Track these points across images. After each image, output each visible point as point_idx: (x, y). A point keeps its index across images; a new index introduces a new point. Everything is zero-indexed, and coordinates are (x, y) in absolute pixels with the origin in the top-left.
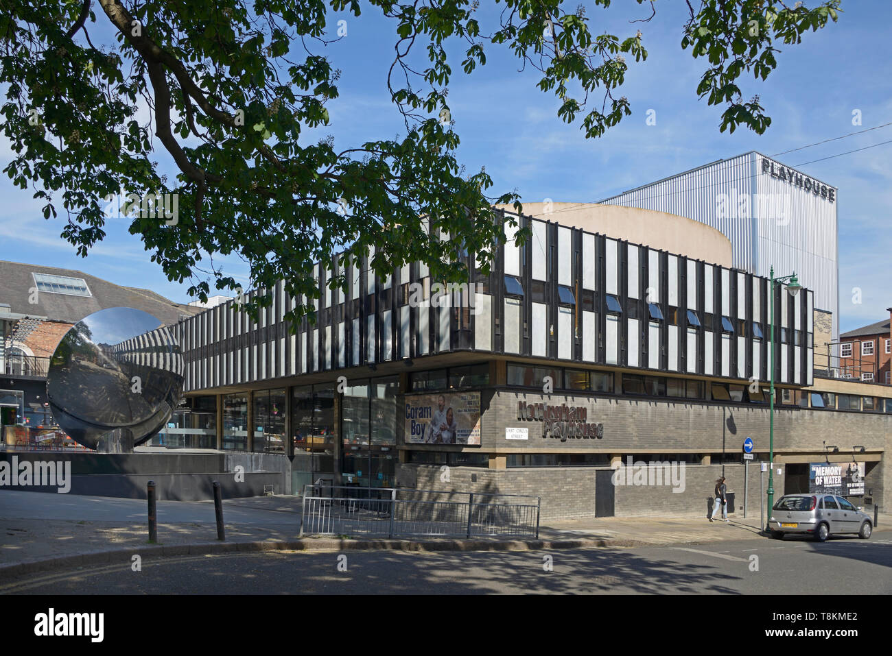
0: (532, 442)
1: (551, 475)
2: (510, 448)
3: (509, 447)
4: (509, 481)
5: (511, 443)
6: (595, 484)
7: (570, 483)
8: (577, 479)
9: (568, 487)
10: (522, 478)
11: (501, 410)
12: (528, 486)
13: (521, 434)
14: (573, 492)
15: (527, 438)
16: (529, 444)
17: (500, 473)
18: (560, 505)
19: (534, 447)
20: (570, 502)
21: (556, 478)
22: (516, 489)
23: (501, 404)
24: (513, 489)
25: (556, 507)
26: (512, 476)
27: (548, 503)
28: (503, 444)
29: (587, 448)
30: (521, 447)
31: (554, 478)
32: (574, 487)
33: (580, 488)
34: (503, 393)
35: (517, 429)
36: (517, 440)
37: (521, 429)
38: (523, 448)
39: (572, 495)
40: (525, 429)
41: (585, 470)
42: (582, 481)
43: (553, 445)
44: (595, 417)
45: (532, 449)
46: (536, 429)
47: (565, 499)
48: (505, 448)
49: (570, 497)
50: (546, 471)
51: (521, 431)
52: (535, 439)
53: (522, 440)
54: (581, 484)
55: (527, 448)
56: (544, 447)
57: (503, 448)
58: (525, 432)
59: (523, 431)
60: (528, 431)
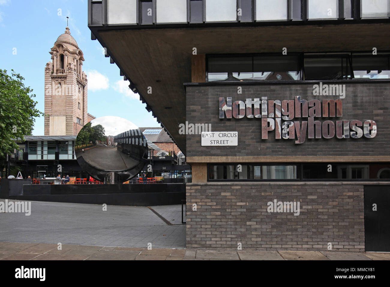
0: (245, 149)
1: (279, 191)
2: (208, 157)
3: (206, 155)
4: (207, 197)
5: (210, 150)
6: (363, 204)
7: (313, 200)
8: (327, 197)
9: (310, 207)
10: (228, 194)
11: (194, 111)
12: (238, 204)
13: (225, 138)
14: (318, 213)
15: (236, 144)
16: (240, 152)
17: (193, 187)
18: (296, 230)
19: (248, 154)
20: (315, 227)
21: (288, 194)
22: (218, 207)
23: (194, 105)
24: (214, 207)
25: (290, 233)
26: (213, 191)
27: (273, 227)
28: (198, 151)
29: (347, 155)
30: (226, 155)
31: (283, 194)
32: (321, 207)
33: (333, 208)
34: (197, 92)
35: (219, 132)
36: (218, 146)
37: (227, 133)
38: (229, 156)
39: (318, 218)
40: (232, 133)
41: (342, 185)
42: (337, 200)
43: (281, 151)
44: (360, 112)
45: (245, 157)
46: (252, 132)
47: (305, 223)
48: (201, 157)
49: (314, 220)
50: (270, 185)
51: (226, 135)
52: (249, 145)
53: (228, 146)
54: (335, 203)
55: (236, 155)
56: (265, 155)
57: (197, 157)
58: (232, 136)
59: (229, 135)
60: (237, 135)
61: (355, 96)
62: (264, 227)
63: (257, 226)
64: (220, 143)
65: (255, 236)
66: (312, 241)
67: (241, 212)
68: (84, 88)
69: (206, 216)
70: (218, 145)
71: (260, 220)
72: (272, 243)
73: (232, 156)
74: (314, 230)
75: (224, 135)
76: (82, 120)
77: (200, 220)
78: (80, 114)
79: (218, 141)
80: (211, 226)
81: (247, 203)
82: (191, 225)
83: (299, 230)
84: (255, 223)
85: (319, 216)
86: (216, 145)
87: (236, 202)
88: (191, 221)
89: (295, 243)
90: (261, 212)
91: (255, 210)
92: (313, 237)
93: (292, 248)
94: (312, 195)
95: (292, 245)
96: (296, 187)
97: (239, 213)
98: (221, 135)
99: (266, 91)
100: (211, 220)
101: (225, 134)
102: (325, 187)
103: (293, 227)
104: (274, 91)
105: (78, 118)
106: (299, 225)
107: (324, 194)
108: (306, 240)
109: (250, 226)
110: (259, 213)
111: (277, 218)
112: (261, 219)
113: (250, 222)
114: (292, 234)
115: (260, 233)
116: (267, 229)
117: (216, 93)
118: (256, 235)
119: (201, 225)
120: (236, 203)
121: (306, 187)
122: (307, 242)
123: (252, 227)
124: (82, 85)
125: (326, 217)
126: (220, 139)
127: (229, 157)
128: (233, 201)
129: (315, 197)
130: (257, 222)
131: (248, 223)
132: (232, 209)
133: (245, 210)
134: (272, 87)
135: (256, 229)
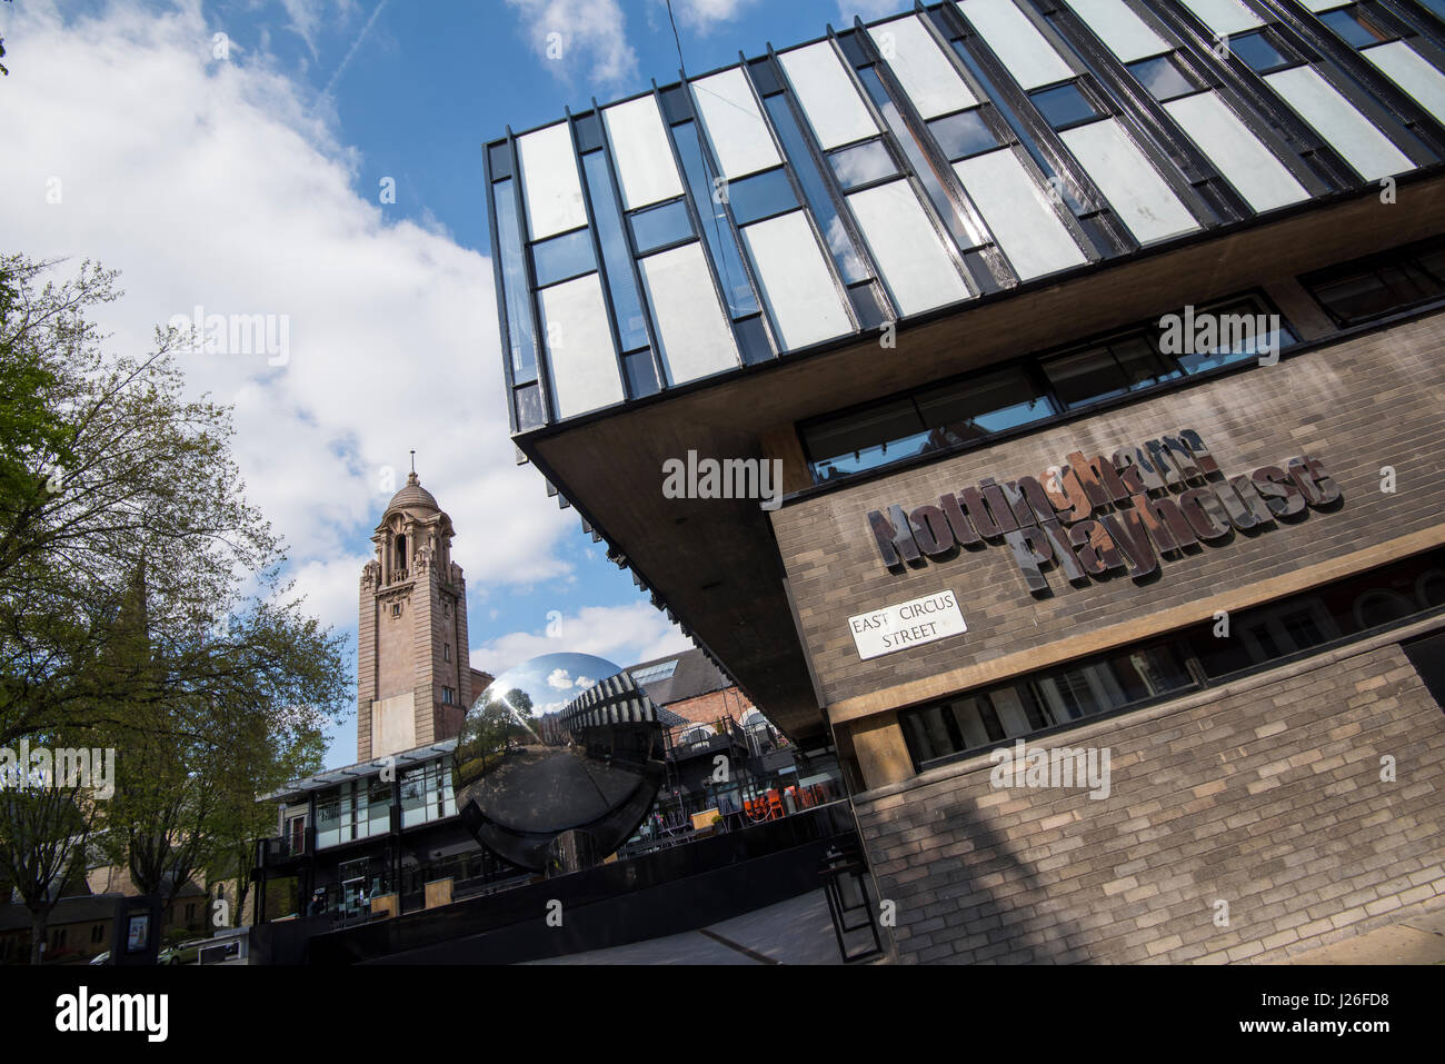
0: (992, 635)
1: (1158, 739)
3: (885, 686)
5: (888, 669)
6: (1433, 703)
7: (1279, 741)
8: (1316, 716)
9: (1281, 767)
11: (809, 566)
12: (1048, 824)
13: (922, 619)
14: (1321, 780)
15: (962, 627)
16: (982, 648)
18: (1278, 865)
19: (1008, 649)
20: (1337, 834)
21: (1193, 742)
22: (988, 856)
23: (803, 550)
25: (1265, 884)
27: (1199, 878)
28: (857, 680)
29: (1295, 567)
30: (946, 668)
31: (1178, 748)
32: (1315, 755)
33: (1355, 748)
34: (801, 514)
35: (899, 607)
36: (912, 647)
37: (920, 601)
38: (956, 668)
39: (1327, 798)
40: (936, 597)
41: (1338, 660)
42: (1349, 715)
43: (1102, 612)
44: (1258, 444)
45: (1004, 658)
46: (994, 580)
47: (1296, 829)
48: (871, 695)
49: (1319, 811)
50: (1120, 728)
51: (923, 609)
52: (1000, 620)
53: (941, 639)
54: (1351, 729)
55: (973, 662)
56: (1060, 635)
57: (860, 698)
58: (941, 606)
59: (931, 606)
60: (952, 599)
61: (1222, 411)
62: (1169, 885)
63: (1147, 892)
64: (911, 635)
65: (1154, 933)
66: (1355, 891)
67: (1071, 853)
68: (456, 602)
69: (956, 900)
70: (909, 644)
71: (1142, 865)
72: (1224, 944)
73: (962, 666)
74: (1339, 846)
75: (916, 611)
76: (457, 691)
77: (938, 923)
78: (450, 675)
79: (905, 634)
80: (988, 937)
81: (1074, 812)
82: (918, 952)
83: (1290, 861)
84: (1132, 882)
85: (1329, 790)
86: (902, 645)
87: (1038, 821)
88: (913, 936)
89: (1303, 918)
90: (1136, 833)
91: (1114, 833)
92: (1349, 872)
93: (1301, 939)
94: (1266, 724)
95: (1295, 928)
96: (1202, 712)
97: (1065, 860)
98: (907, 613)
99: (984, 463)
100: (979, 911)
101: (918, 608)
102: (1293, 684)
103: (1267, 856)
104: (1004, 457)
105: (446, 688)
106: (1281, 843)
107: (1300, 710)
108: (1330, 893)
109: (1121, 896)
110: (1132, 840)
111: (1198, 838)
112: (1147, 859)
113: (1115, 884)
114: (1274, 887)
115: (1166, 917)
116: (1181, 891)
117: (853, 504)
118: (1157, 926)
119: (952, 942)
120: (1039, 823)
121: (1237, 702)
122: (1339, 899)
123: (1130, 898)
124: (452, 595)
125: (1350, 786)
126: (907, 625)
127: (954, 672)
128: (1027, 817)
129: (1278, 728)
130: (1135, 875)
131: (1110, 889)
132: (1034, 852)
133: (1078, 842)
134: (996, 450)
135: (1145, 904)
